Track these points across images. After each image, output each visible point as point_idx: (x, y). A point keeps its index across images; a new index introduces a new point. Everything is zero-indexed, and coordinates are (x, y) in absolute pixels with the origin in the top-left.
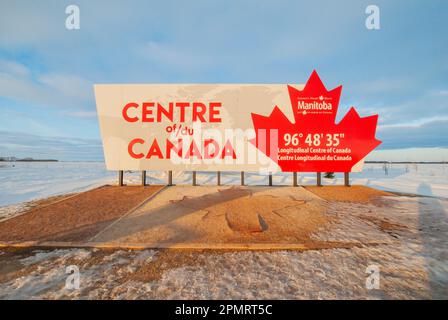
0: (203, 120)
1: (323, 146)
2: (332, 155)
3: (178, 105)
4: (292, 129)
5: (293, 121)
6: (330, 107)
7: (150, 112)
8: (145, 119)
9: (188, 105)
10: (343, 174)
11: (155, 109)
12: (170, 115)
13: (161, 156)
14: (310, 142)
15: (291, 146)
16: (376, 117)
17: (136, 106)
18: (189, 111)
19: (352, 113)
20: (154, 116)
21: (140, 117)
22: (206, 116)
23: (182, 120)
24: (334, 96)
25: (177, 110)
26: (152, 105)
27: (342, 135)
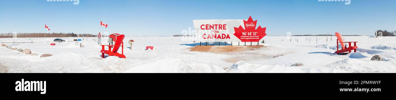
0: (221, 29)
1: (252, 35)
2: (254, 37)
4: (244, 31)
6: (254, 25)
7: (208, 27)
9: (217, 25)
10: (257, 42)
11: (209, 26)
12: (213, 28)
14: (249, 34)
15: (244, 35)
16: (265, 28)
17: (204, 25)
18: (218, 26)
19: (260, 27)
20: (209, 28)
21: (205, 28)
22: (222, 28)
23: (216, 29)
24: (255, 23)
25: (215, 26)
26: (208, 25)
27: (257, 33)
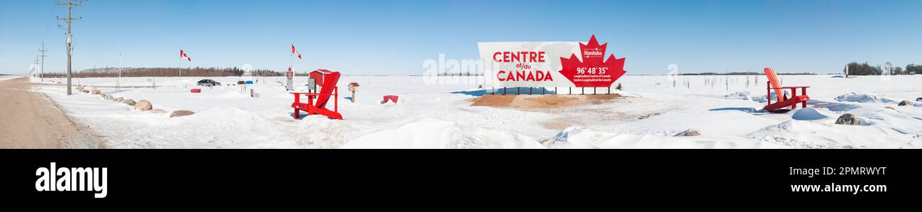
0: (535, 61)
1: (597, 74)
2: (601, 78)
3: (522, 53)
4: (581, 65)
5: (581, 61)
6: (601, 54)
7: (508, 57)
8: (505, 61)
9: (527, 53)
10: (608, 88)
11: (510, 55)
12: (518, 59)
13: (514, 80)
14: (590, 72)
15: (580, 74)
16: (623, 59)
17: (500, 53)
19: (612, 57)
20: (510, 59)
22: (537, 59)
24: (603, 48)
26: (509, 53)
27: (607, 68)
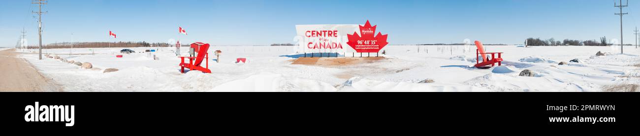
1: (370, 44)
2: (373, 47)
3: (323, 31)
4: (360, 39)
6: (372, 32)
7: (314, 34)
10: (377, 53)
11: (316, 33)
12: (321, 35)
13: (318, 48)
14: (366, 43)
15: (360, 44)
16: (387, 35)
17: (310, 32)
18: (327, 33)
19: (380, 34)
20: (316, 35)
21: (311, 35)
22: (333, 35)
23: (325, 36)
24: (374, 28)
25: (323, 33)
26: (315, 31)
27: (376, 41)
